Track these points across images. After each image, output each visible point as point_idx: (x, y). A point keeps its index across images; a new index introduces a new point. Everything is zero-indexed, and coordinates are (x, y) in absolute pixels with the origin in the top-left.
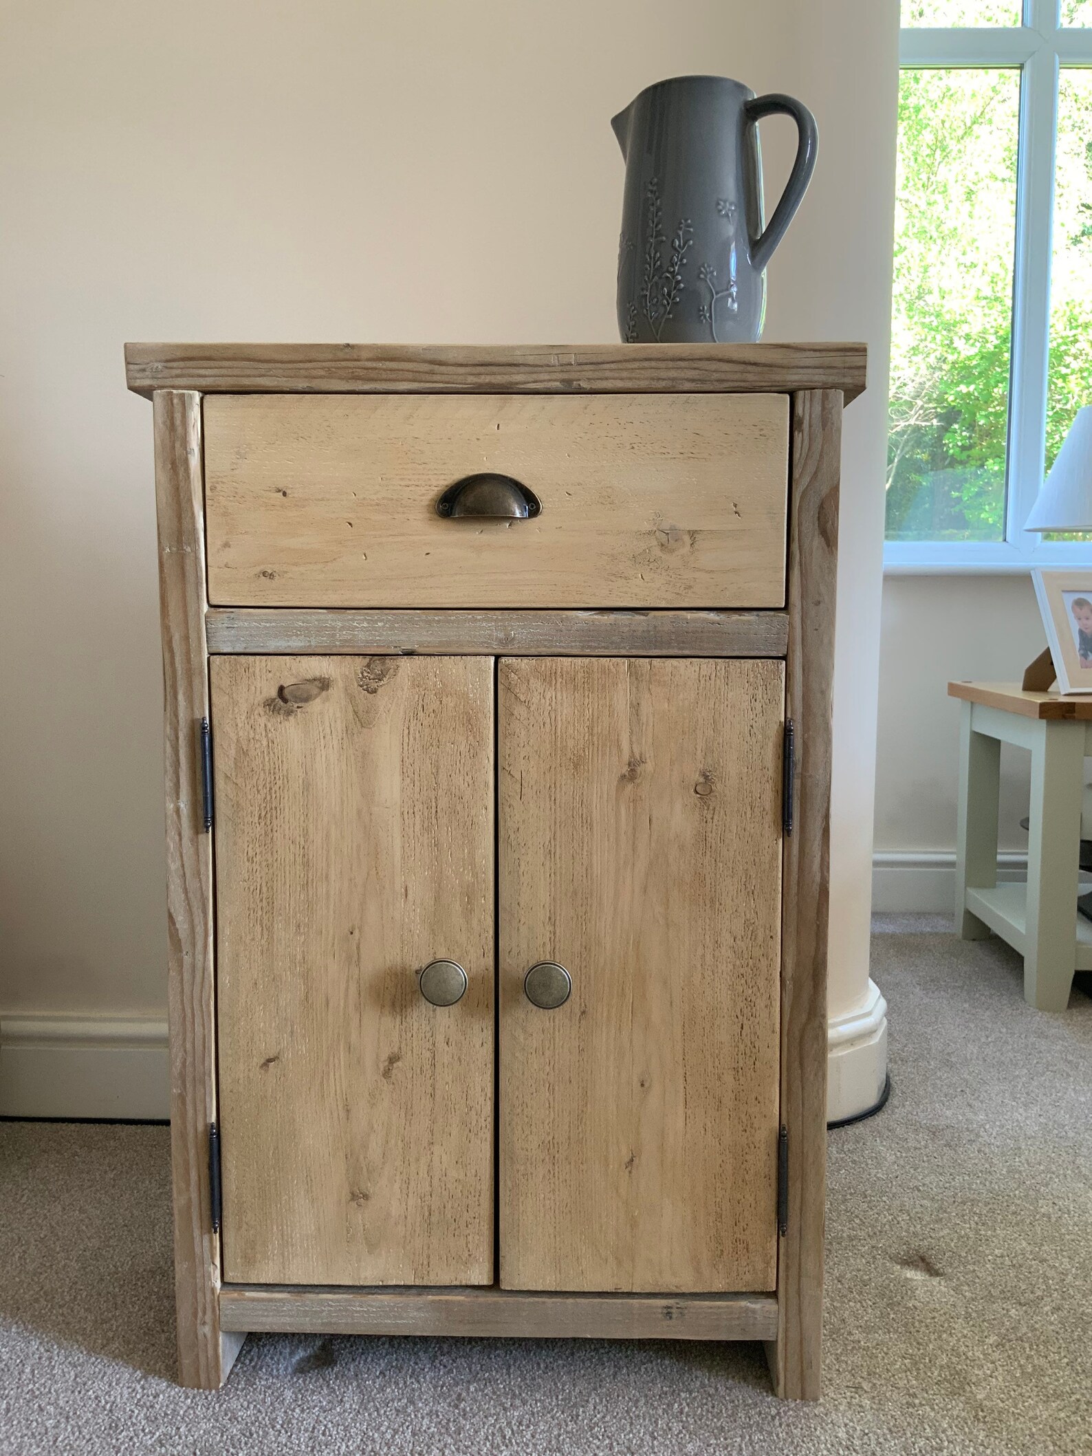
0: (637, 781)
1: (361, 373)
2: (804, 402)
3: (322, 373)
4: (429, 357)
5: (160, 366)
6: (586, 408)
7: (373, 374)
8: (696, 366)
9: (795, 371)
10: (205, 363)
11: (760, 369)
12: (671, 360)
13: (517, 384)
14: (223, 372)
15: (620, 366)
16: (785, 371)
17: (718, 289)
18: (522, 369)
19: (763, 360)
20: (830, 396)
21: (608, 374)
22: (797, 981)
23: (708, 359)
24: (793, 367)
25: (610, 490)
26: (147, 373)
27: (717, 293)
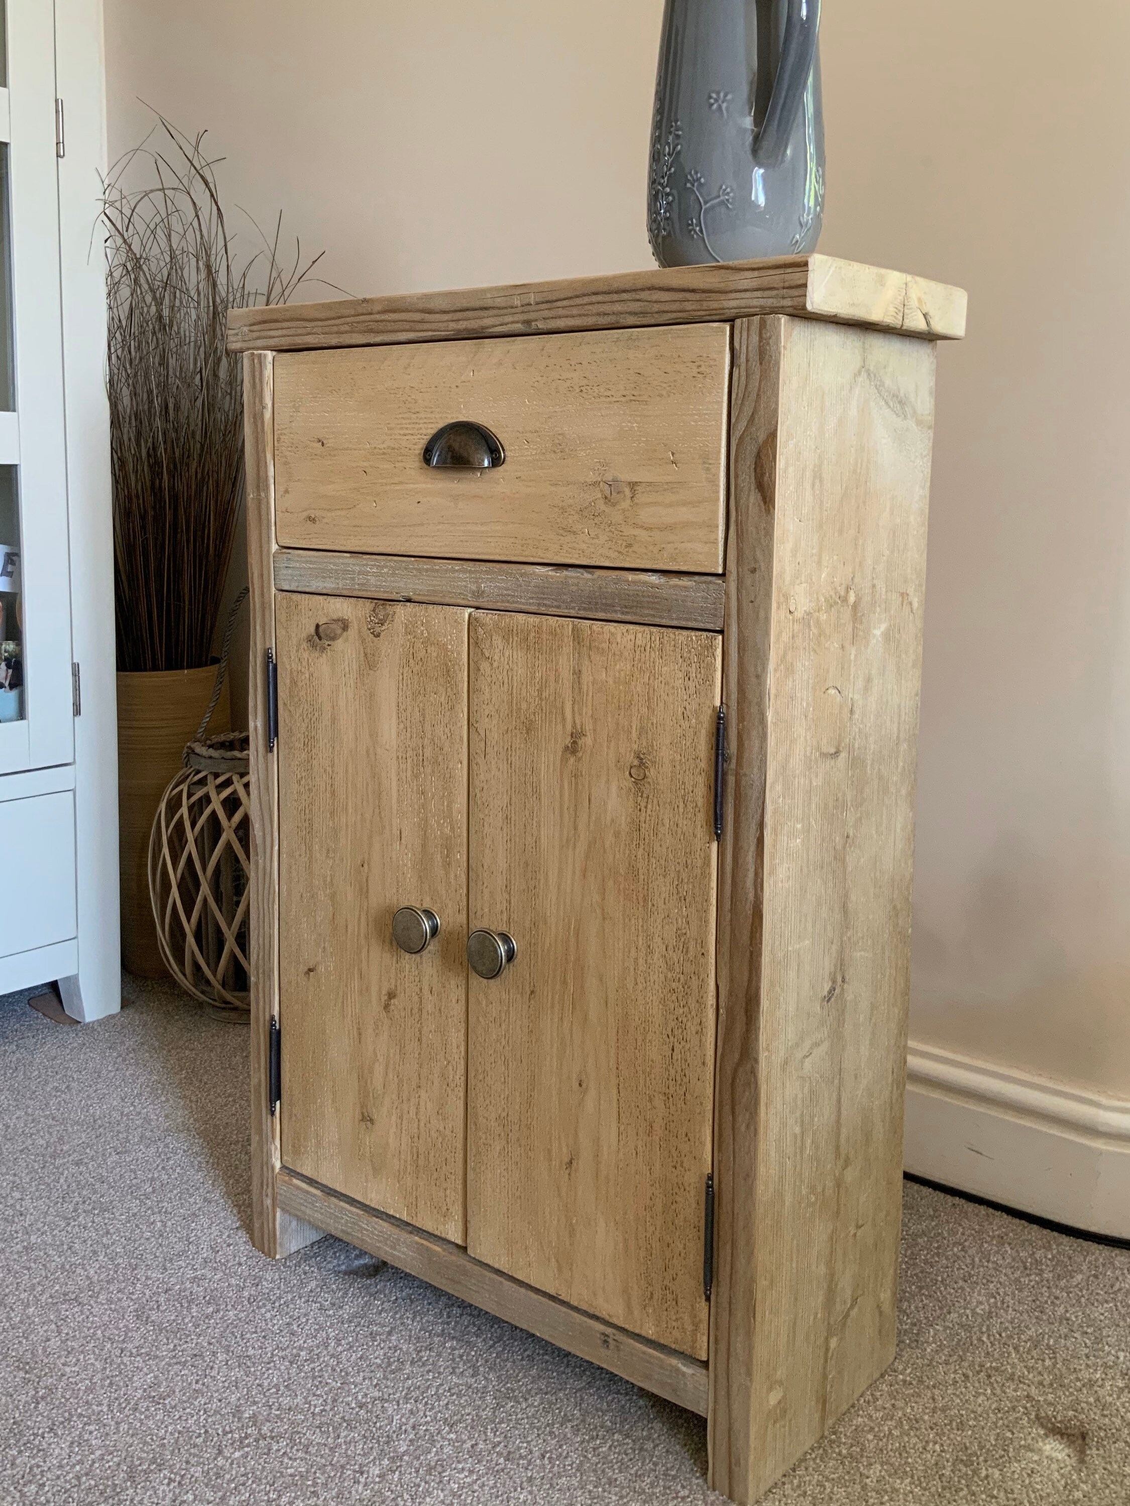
0: (580, 754)
1: (373, 326)
2: (741, 333)
3: (347, 328)
4: (421, 306)
5: (246, 329)
6: (543, 349)
7: (381, 326)
8: (638, 297)
9: (733, 295)
10: (273, 325)
11: (697, 296)
12: (616, 293)
13: (487, 328)
14: (285, 332)
15: (571, 302)
16: (723, 297)
17: (707, 198)
18: (491, 312)
19: (702, 286)
20: (768, 322)
21: (561, 312)
22: (730, 1011)
23: (649, 289)
24: (731, 292)
25: (560, 437)
26: (239, 337)
27: (706, 203)
